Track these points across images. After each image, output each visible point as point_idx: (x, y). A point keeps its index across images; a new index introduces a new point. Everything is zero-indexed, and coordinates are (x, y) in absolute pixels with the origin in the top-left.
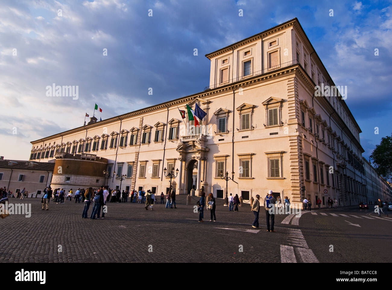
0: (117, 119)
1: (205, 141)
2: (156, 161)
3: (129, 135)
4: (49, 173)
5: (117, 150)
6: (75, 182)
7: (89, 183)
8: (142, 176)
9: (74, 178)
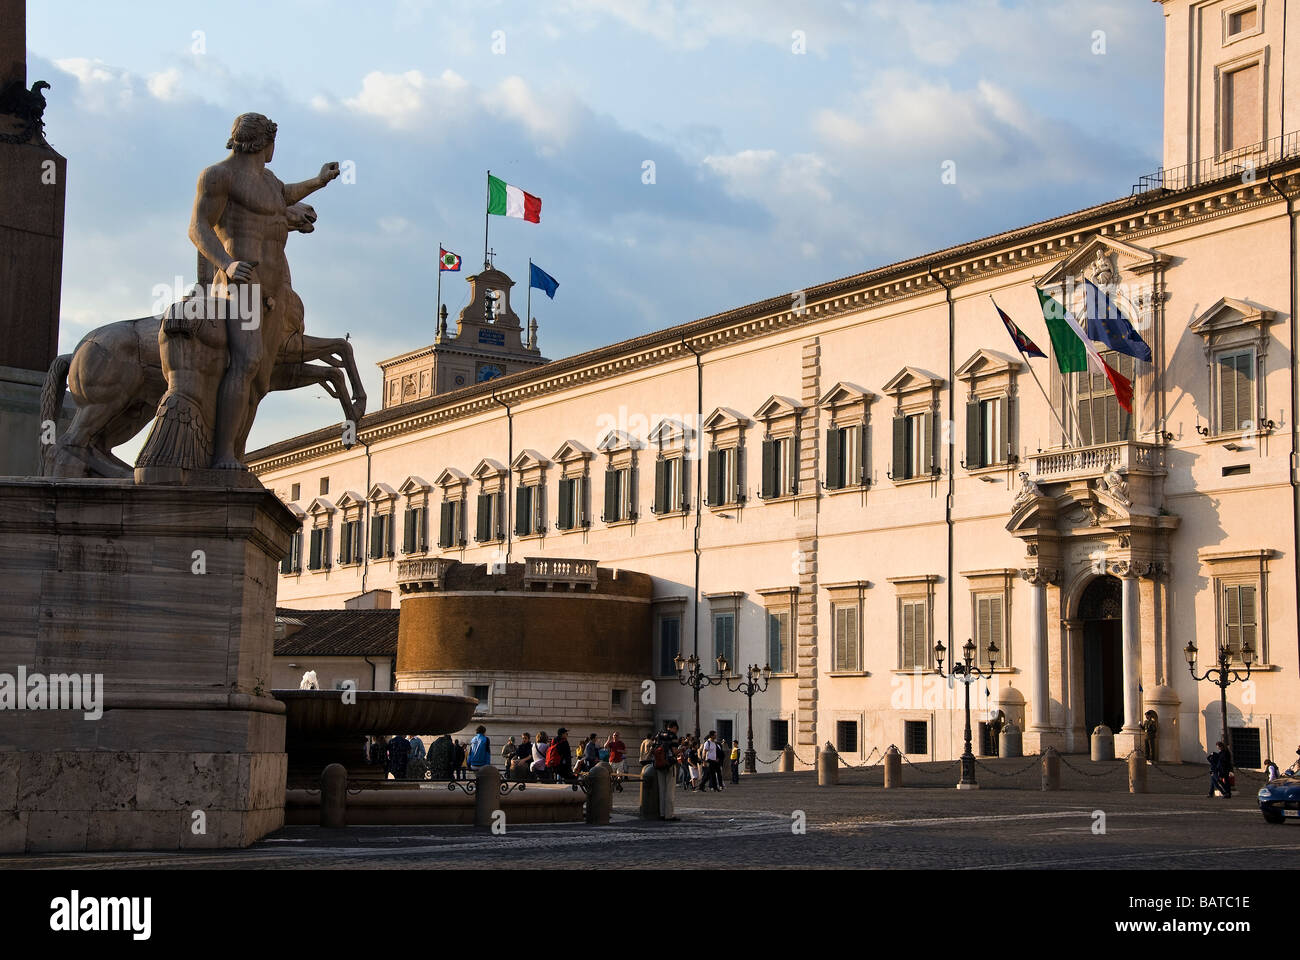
0: (675, 347)
1: (1154, 478)
2: (910, 586)
3: (755, 440)
4: (374, 667)
5: (698, 524)
6: (513, 711)
7: (580, 713)
8: (847, 667)
9: (506, 688)
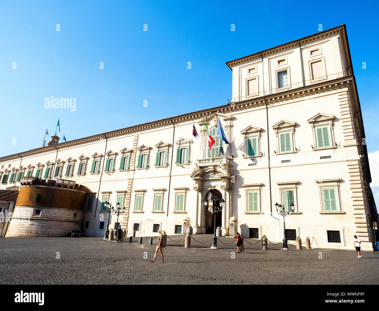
0: (102, 137)
1: (230, 166)
2: (158, 191)
4: (9, 204)
7: (65, 218)
9: (46, 211)
